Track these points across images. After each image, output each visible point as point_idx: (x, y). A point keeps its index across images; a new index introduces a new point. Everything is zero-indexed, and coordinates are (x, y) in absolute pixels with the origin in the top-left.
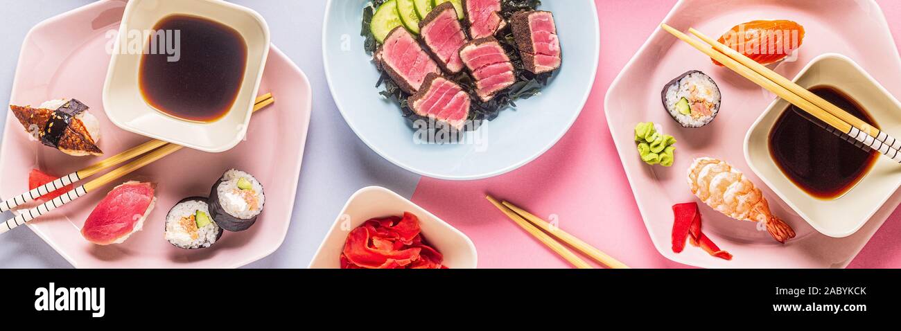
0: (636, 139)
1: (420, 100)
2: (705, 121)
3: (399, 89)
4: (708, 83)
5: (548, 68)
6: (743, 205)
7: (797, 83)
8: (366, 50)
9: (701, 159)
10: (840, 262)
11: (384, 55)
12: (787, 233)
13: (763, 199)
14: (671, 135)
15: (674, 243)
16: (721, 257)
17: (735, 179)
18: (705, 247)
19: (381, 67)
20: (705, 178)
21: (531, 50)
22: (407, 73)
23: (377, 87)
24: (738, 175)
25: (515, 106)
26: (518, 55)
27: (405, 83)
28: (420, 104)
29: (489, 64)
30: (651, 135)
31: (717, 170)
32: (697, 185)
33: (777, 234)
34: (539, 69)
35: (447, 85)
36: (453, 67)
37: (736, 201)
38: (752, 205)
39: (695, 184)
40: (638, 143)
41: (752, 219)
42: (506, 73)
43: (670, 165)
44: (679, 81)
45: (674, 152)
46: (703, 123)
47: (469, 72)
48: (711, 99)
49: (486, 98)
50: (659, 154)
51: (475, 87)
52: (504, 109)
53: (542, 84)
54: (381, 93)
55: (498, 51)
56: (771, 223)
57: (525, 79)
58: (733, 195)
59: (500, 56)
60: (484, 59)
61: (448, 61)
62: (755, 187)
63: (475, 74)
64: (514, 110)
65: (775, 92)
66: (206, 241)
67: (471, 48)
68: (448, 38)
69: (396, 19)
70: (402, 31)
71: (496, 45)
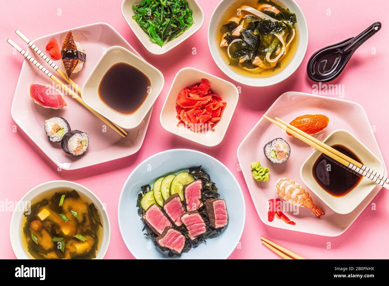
0: (252, 169)
1: (162, 239)
2: (283, 161)
3: (153, 232)
4: (285, 143)
5: (222, 226)
6: (300, 199)
7: (325, 143)
8: (139, 214)
9: (282, 178)
10: (346, 226)
11: (146, 217)
12: (321, 213)
13: (309, 196)
14: (268, 167)
15: (269, 217)
16: (291, 224)
17: (297, 188)
18: (283, 219)
19: (145, 222)
20: (283, 187)
21: (214, 218)
22: (156, 226)
23: (143, 231)
24: (298, 186)
25: (206, 242)
26: (208, 219)
27: (156, 230)
28: (162, 241)
29: (194, 223)
30: (258, 167)
31: (289, 183)
32: (279, 190)
33: (317, 213)
34: (217, 226)
35: (175, 232)
36: (178, 224)
37: (297, 198)
38: (305, 200)
39: (278, 189)
40: (252, 171)
41: (304, 206)
42: (202, 227)
43: (267, 181)
44: (271, 142)
45: (269, 175)
46: (282, 162)
47: (185, 227)
48: (286, 151)
49: (193, 238)
50: (262, 176)
51: (188, 233)
52: (201, 243)
53: (219, 232)
54: (144, 234)
55: (199, 218)
56: (314, 208)
57: (211, 230)
58: (296, 195)
59: (200, 220)
60: (192, 221)
61: (176, 221)
62: (306, 191)
63: (188, 228)
64: (206, 244)
65: (315, 147)
67: (186, 216)
68: (176, 210)
69: (153, 200)
70: (155, 206)
71: (198, 215)
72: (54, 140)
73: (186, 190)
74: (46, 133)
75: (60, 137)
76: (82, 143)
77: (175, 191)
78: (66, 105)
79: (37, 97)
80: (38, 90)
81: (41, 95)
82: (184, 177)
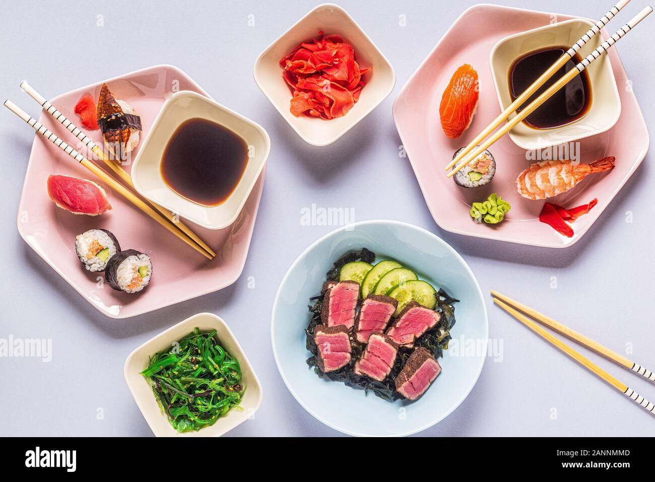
1: (324, 334)
3: (321, 314)
5: (406, 395)
11: (334, 288)
19: (325, 292)
21: (409, 376)
22: (334, 311)
23: (310, 299)
25: (367, 393)
26: (400, 370)
28: (322, 336)
29: (379, 357)
34: (401, 389)
36: (360, 337)
42: (383, 372)
47: (365, 349)
49: (357, 371)
51: (358, 359)
54: (308, 305)
55: (392, 357)
57: (388, 385)
59: (390, 360)
60: (380, 352)
61: (362, 331)
63: (366, 354)
66: (90, 265)
67: (380, 338)
68: (375, 319)
69: (361, 277)
70: (356, 287)
71: (395, 352)
72: (94, 268)
73: (412, 309)
74: (79, 257)
75: (103, 263)
76: (141, 271)
77: (397, 296)
78: (110, 208)
79: (61, 197)
80: (61, 185)
81: (67, 193)
82: (426, 293)
